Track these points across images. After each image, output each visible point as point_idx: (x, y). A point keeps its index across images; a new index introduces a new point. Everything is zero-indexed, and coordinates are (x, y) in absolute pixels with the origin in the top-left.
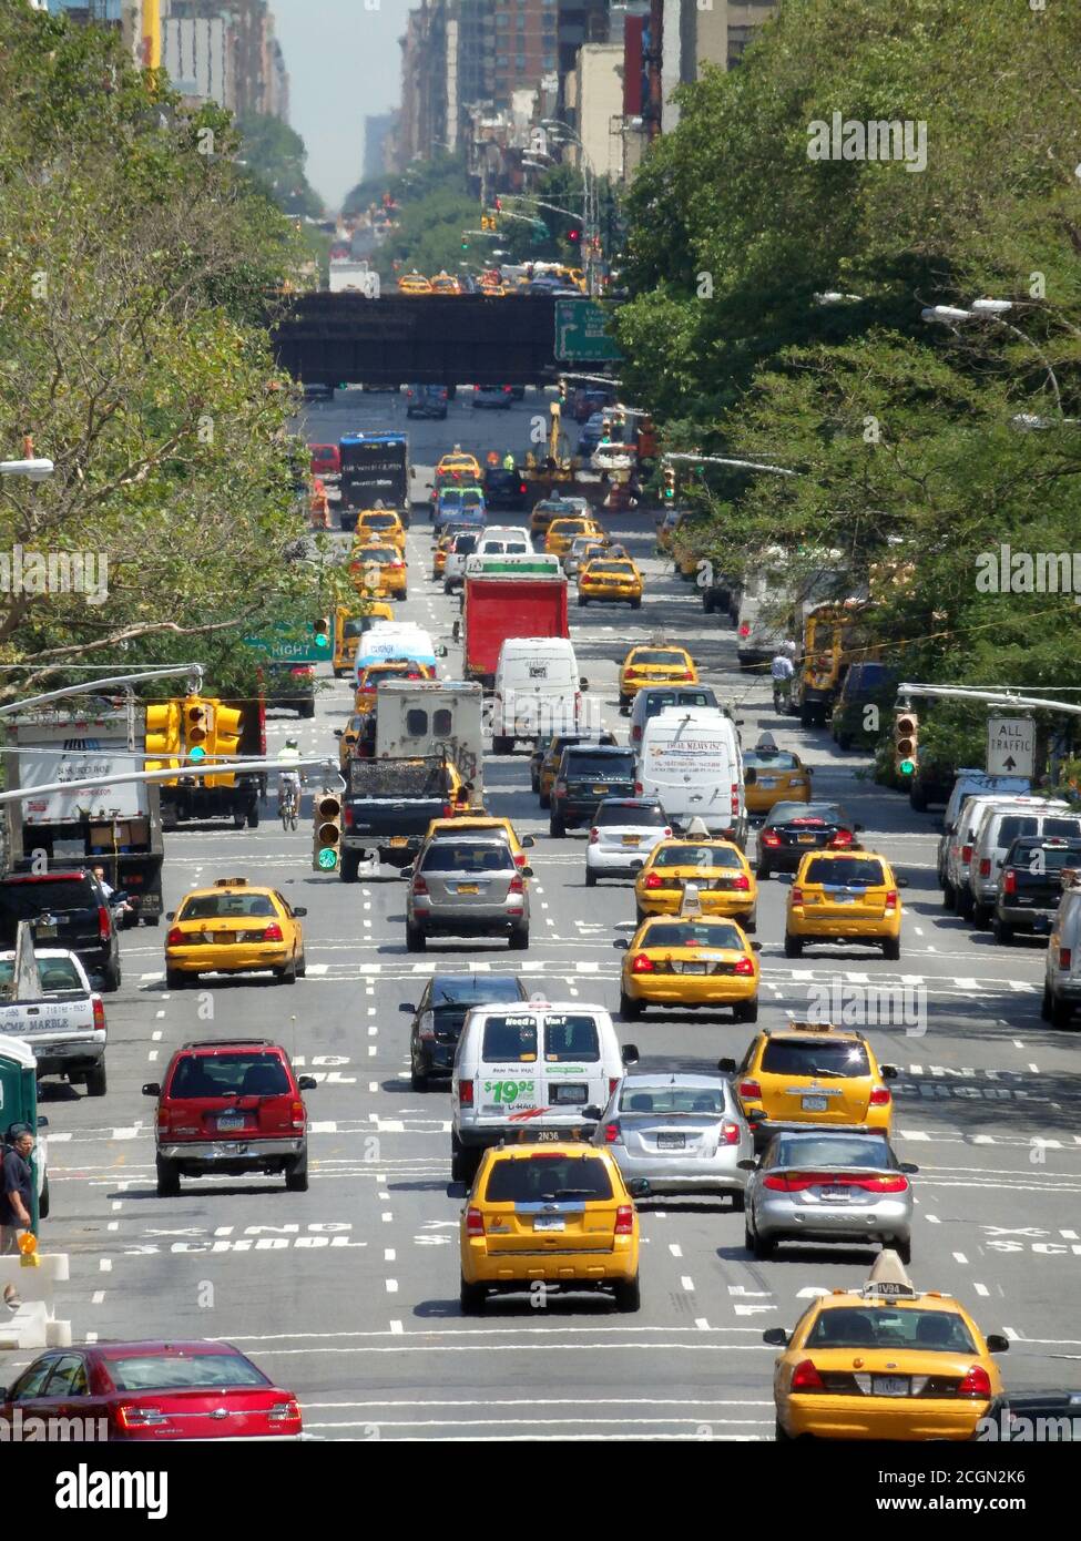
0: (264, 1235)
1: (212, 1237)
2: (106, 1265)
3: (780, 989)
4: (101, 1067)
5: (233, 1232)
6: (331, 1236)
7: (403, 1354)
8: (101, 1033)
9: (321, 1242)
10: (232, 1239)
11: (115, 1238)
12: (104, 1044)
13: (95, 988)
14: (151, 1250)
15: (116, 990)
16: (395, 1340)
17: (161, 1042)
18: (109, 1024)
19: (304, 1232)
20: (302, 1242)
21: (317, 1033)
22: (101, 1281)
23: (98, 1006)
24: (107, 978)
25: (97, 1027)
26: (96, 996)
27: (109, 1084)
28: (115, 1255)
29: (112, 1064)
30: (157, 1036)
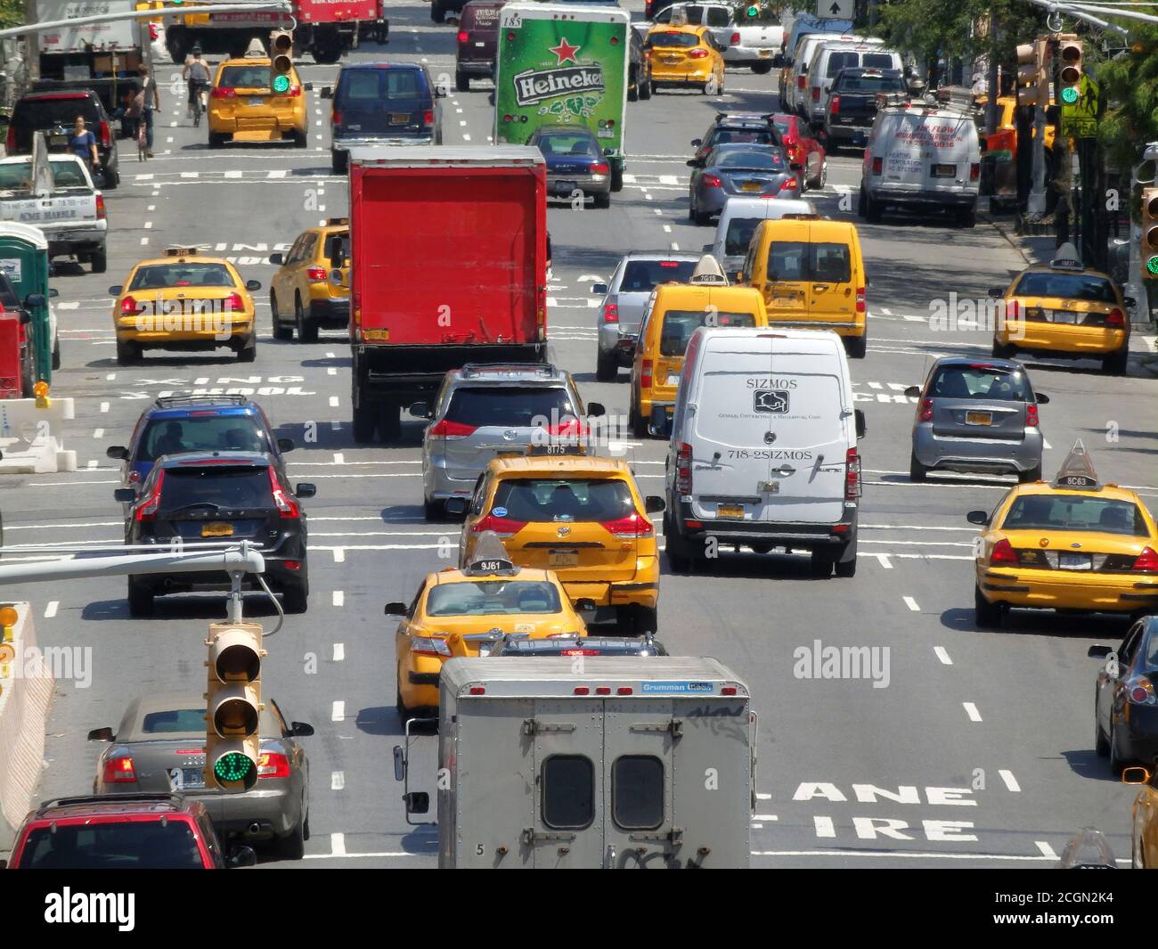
0: (232, 385)
1: (192, 385)
2: (105, 407)
3: (649, 192)
4: (103, 249)
5: (209, 382)
6: (287, 386)
7: (344, 481)
8: (103, 222)
9: (278, 391)
10: (208, 387)
11: (111, 386)
12: (106, 232)
13: (98, 186)
14: (142, 396)
15: (115, 187)
16: (338, 469)
17: (152, 230)
18: (108, 215)
19: (264, 383)
20: (264, 391)
21: (277, 225)
22: (102, 421)
23: (99, 199)
24: (107, 178)
25: (100, 215)
26: (98, 192)
27: (110, 263)
28: (111, 399)
29: (111, 248)
30: (148, 225)
